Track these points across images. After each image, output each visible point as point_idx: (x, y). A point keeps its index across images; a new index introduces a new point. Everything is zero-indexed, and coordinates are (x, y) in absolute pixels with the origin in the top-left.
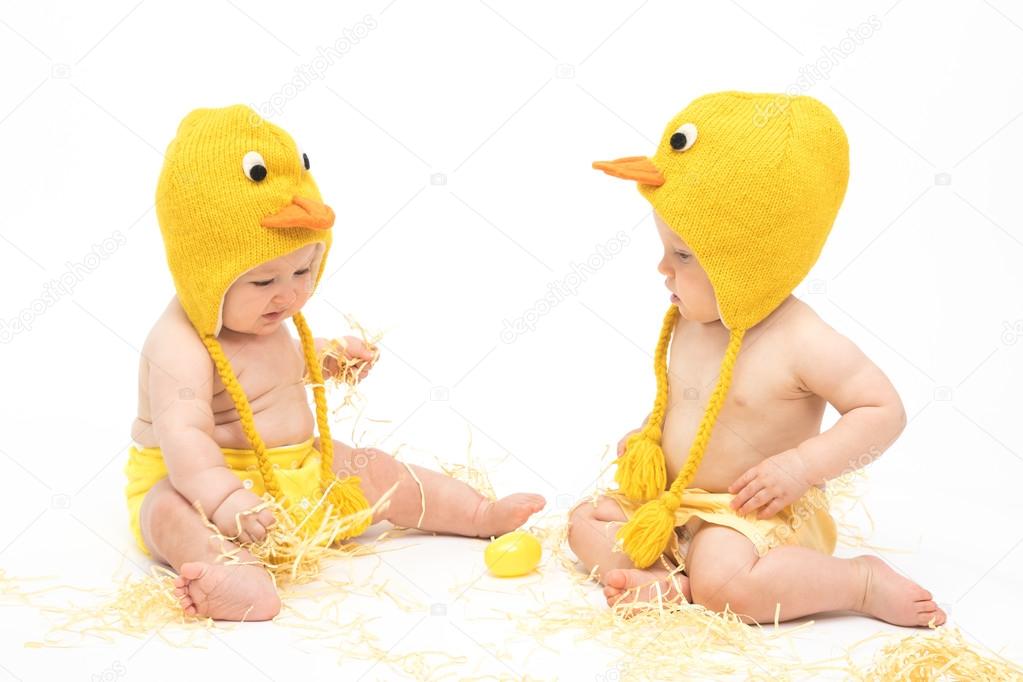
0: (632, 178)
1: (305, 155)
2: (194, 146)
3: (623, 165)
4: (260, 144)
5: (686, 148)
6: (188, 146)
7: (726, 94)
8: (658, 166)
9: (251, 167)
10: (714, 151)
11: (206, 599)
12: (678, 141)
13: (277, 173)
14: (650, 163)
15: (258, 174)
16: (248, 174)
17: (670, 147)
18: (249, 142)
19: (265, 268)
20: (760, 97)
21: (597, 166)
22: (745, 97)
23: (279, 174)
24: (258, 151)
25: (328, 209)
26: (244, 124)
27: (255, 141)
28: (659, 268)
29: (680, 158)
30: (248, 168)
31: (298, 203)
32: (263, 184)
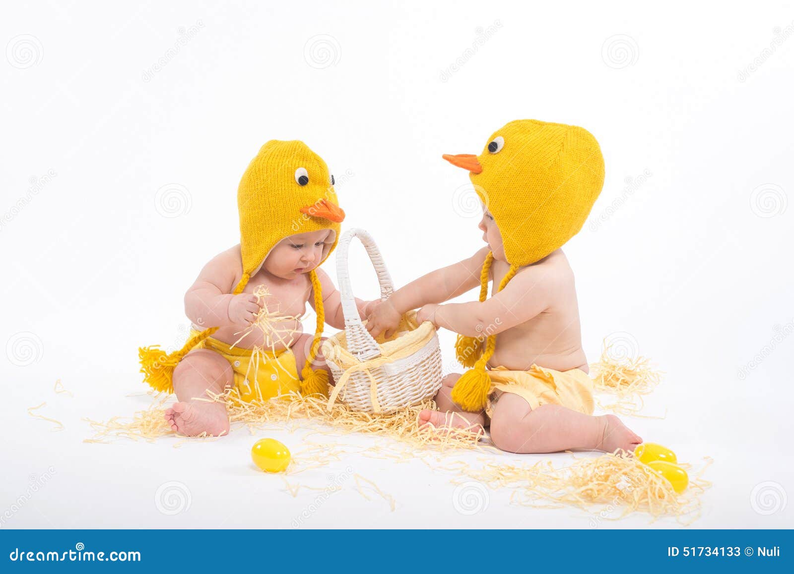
0: (467, 168)
1: (332, 176)
2: (267, 158)
3: (459, 158)
4: (307, 165)
5: (496, 152)
6: (264, 159)
8: (479, 159)
9: (300, 176)
10: (512, 155)
12: (492, 147)
13: (314, 182)
14: (476, 159)
15: (303, 181)
16: (297, 180)
17: (488, 151)
18: (301, 162)
19: (300, 237)
20: (549, 124)
21: (446, 158)
22: (541, 124)
23: (315, 184)
24: (305, 168)
25: (341, 211)
26: (298, 152)
27: (304, 163)
28: (479, 225)
29: (493, 157)
30: (297, 176)
31: (325, 204)
32: (306, 187)
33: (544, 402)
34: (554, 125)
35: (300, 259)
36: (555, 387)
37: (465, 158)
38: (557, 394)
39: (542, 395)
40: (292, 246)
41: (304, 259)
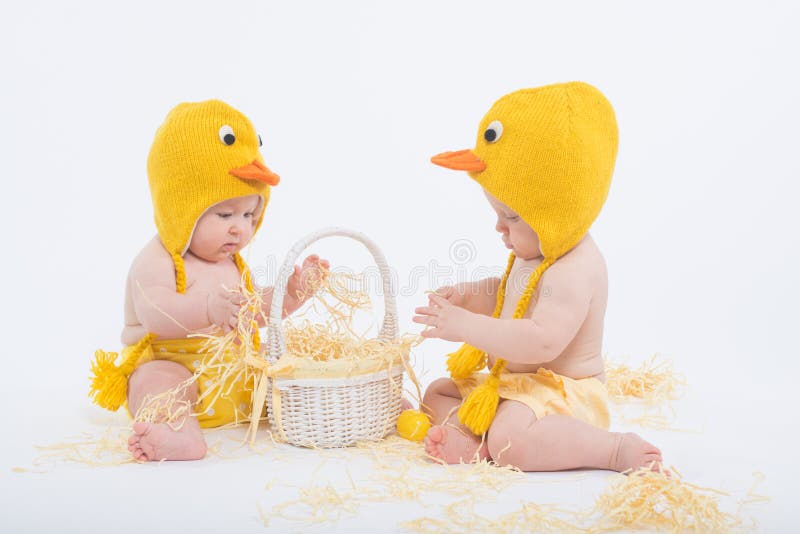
1: (260, 137)
3: (452, 159)
4: (232, 123)
5: (497, 141)
7: (518, 92)
8: (476, 154)
10: (518, 138)
11: (153, 450)
13: (242, 141)
14: (473, 155)
15: (229, 140)
16: (222, 139)
17: (485, 141)
18: (224, 122)
19: (228, 204)
21: (434, 161)
22: (534, 92)
23: (243, 143)
24: (230, 126)
26: (222, 111)
27: (228, 121)
30: (223, 133)
31: (256, 164)
32: (232, 147)
33: (552, 412)
34: (548, 87)
35: (229, 232)
36: (565, 395)
37: (459, 157)
38: (568, 404)
39: (549, 403)
40: (220, 215)
41: (234, 230)
